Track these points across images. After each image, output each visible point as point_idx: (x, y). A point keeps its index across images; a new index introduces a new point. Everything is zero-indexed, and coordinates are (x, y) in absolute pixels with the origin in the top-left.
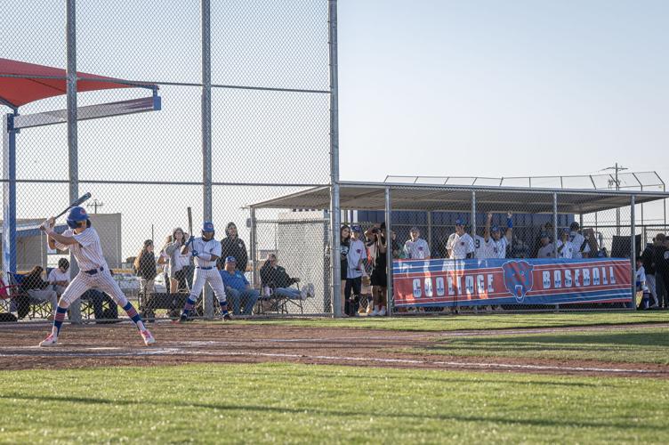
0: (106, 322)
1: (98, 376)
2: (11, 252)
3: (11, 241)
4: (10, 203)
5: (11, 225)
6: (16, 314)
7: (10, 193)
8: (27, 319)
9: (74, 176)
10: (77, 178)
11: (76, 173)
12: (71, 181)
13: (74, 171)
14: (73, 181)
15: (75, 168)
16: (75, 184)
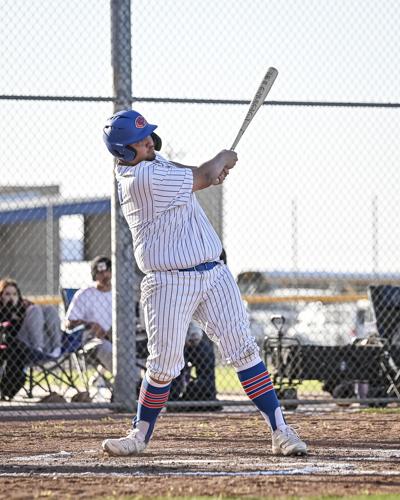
9: (124, 88)
10: (131, 92)
11: (127, 81)
12: (118, 98)
13: (124, 76)
14: (122, 98)
15: (127, 70)
16: (126, 105)
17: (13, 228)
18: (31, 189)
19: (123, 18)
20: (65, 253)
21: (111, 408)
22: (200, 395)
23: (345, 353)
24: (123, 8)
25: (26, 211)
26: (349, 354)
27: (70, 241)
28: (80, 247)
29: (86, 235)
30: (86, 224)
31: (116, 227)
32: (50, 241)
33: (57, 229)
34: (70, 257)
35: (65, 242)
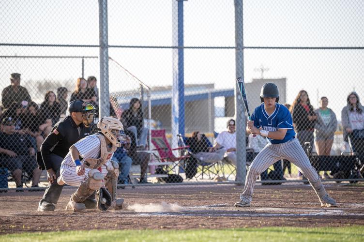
0: (271, 184)
1: (260, 236)
2: (180, 115)
3: (180, 105)
4: (179, 69)
5: (179, 90)
6: (183, 175)
7: (179, 59)
8: (194, 180)
9: (240, 42)
10: (243, 45)
11: (241, 40)
12: (237, 47)
13: (240, 37)
14: (239, 47)
15: (241, 35)
16: (241, 50)
17: (193, 102)
18: (201, 85)
19: (239, 12)
20: (217, 113)
21: (236, 184)
22: (275, 178)
23: (340, 159)
24: (240, 7)
25: (199, 95)
26: (342, 159)
27: (218, 108)
28: (223, 110)
29: (226, 105)
30: (226, 100)
31: (237, 104)
32: (210, 108)
33: (213, 103)
34: (218, 115)
35: (217, 109)
